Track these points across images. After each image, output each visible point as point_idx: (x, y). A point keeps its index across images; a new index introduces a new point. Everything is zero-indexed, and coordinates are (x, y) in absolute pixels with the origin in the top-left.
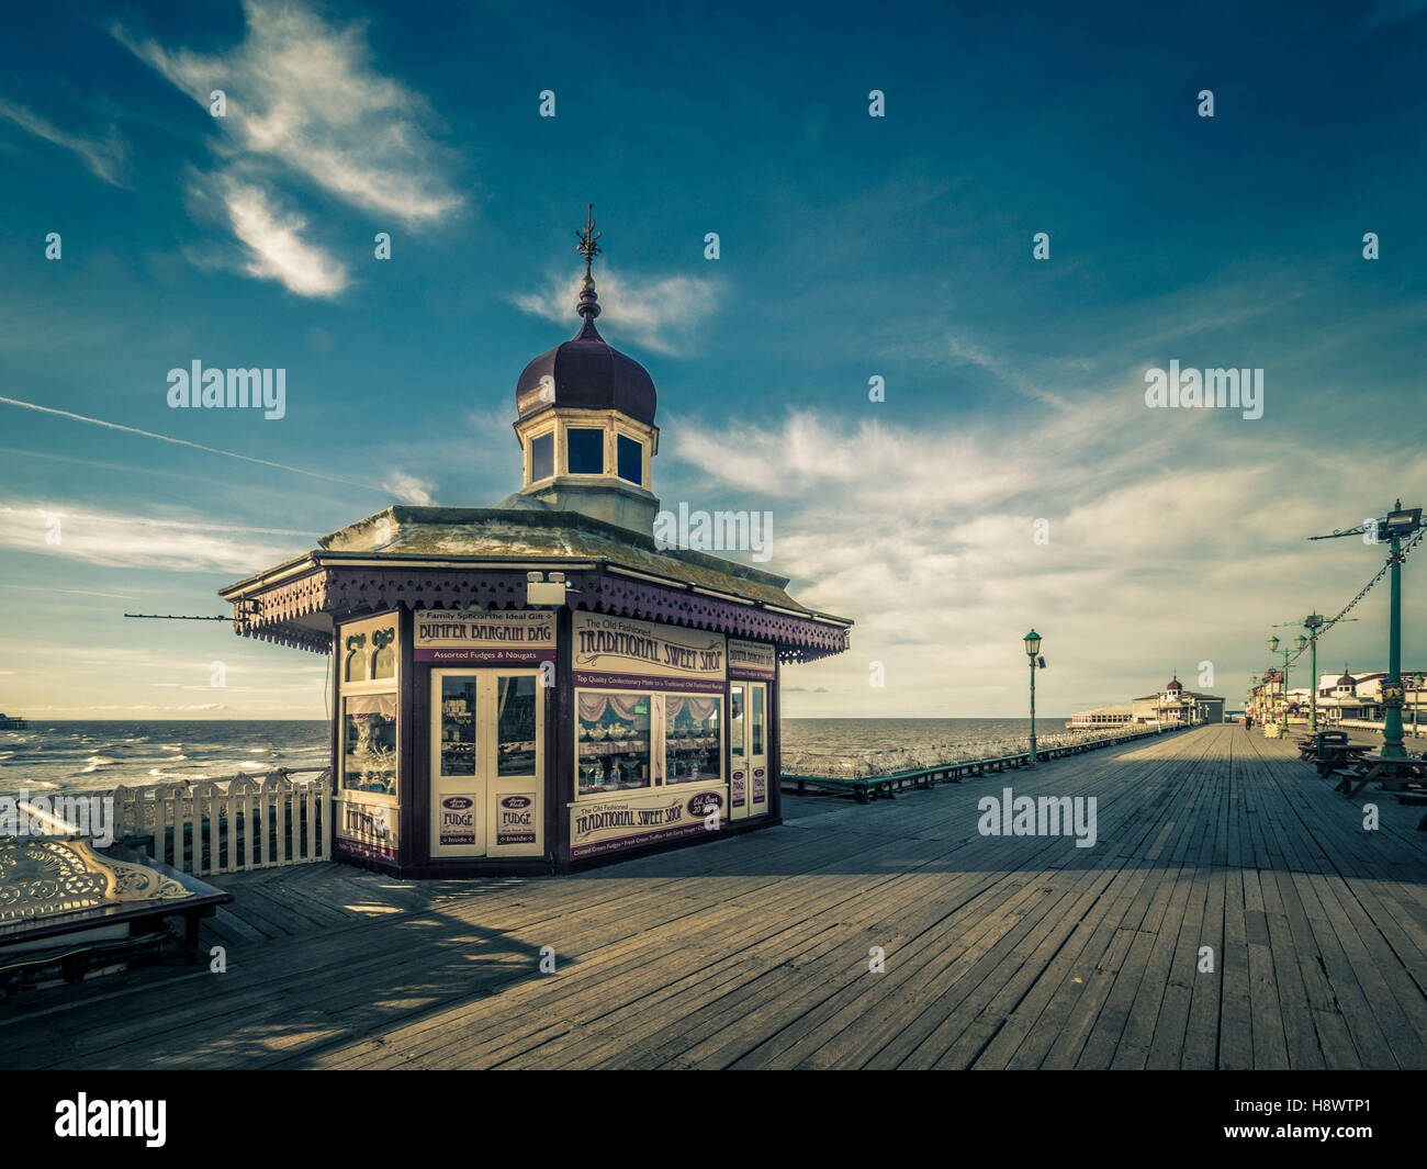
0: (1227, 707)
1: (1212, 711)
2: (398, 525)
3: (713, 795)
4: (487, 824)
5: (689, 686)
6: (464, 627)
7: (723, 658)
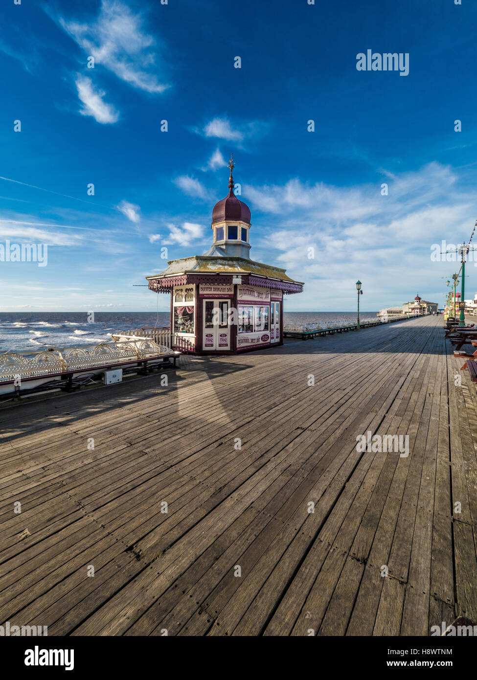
2: (196, 261)
3: (267, 335)
4: (216, 341)
5: (262, 303)
6: (211, 288)
7: (269, 295)
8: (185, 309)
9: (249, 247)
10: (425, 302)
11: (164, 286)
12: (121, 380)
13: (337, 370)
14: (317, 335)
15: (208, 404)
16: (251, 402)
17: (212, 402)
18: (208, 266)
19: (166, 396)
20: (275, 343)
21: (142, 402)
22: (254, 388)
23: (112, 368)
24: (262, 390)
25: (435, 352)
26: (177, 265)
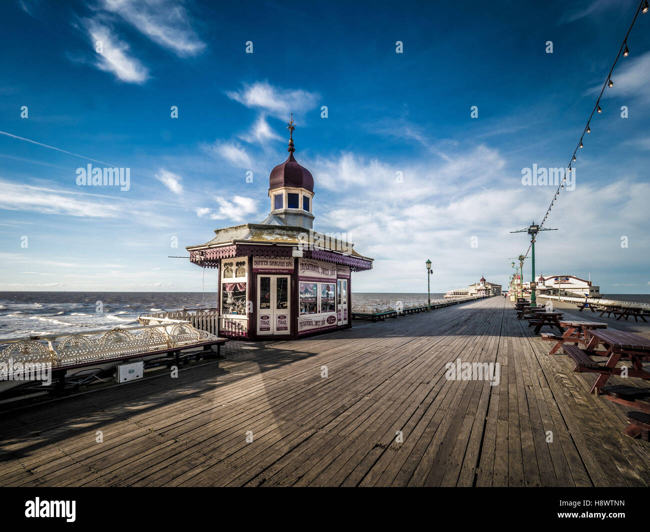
0: (503, 289)
1: (497, 291)
2: (248, 229)
3: (333, 317)
4: (273, 324)
5: (328, 280)
6: (267, 262)
7: (336, 272)
8: (236, 286)
9: (313, 218)
10: (489, 284)
11: (209, 258)
12: (141, 376)
13: (416, 356)
14: (388, 316)
15: (252, 410)
16: (312, 404)
17: (258, 408)
18: (263, 236)
19: (197, 399)
20: (342, 326)
21: (160, 409)
22: (317, 383)
23: (130, 360)
24: (326, 386)
25: (514, 335)
26: (226, 234)
